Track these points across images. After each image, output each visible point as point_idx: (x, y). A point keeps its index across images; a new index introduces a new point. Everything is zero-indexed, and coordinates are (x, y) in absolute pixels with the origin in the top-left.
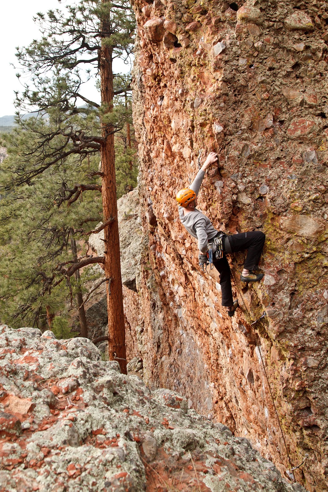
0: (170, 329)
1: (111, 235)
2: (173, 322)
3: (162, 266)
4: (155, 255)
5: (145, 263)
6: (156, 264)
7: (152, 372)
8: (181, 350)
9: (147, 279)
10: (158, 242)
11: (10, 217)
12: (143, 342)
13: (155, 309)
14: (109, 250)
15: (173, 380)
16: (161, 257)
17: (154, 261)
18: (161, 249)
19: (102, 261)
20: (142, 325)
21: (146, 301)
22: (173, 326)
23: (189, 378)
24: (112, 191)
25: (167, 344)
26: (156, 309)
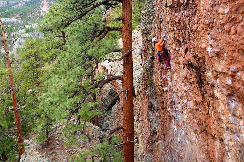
0: (165, 124)
1: (128, 61)
2: (168, 120)
3: (166, 84)
4: (161, 76)
5: (145, 80)
6: (161, 82)
7: (147, 147)
8: (173, 138)
9: (147, 90)
10: (164, 68)
11: (52, 48)
12: (139, 127)
13: (151, 109)
14: (126, 72)
15: (167, 157)
16: (166, 78)
17: (160, 80)
18: (166, 72)
19: (121, 79)
20: (138, 117)
21: (144, 104)
22: (168, 122)
23: (180, 157)
24: (130, 32)
25: (163, 134)
26: (153, 109)
